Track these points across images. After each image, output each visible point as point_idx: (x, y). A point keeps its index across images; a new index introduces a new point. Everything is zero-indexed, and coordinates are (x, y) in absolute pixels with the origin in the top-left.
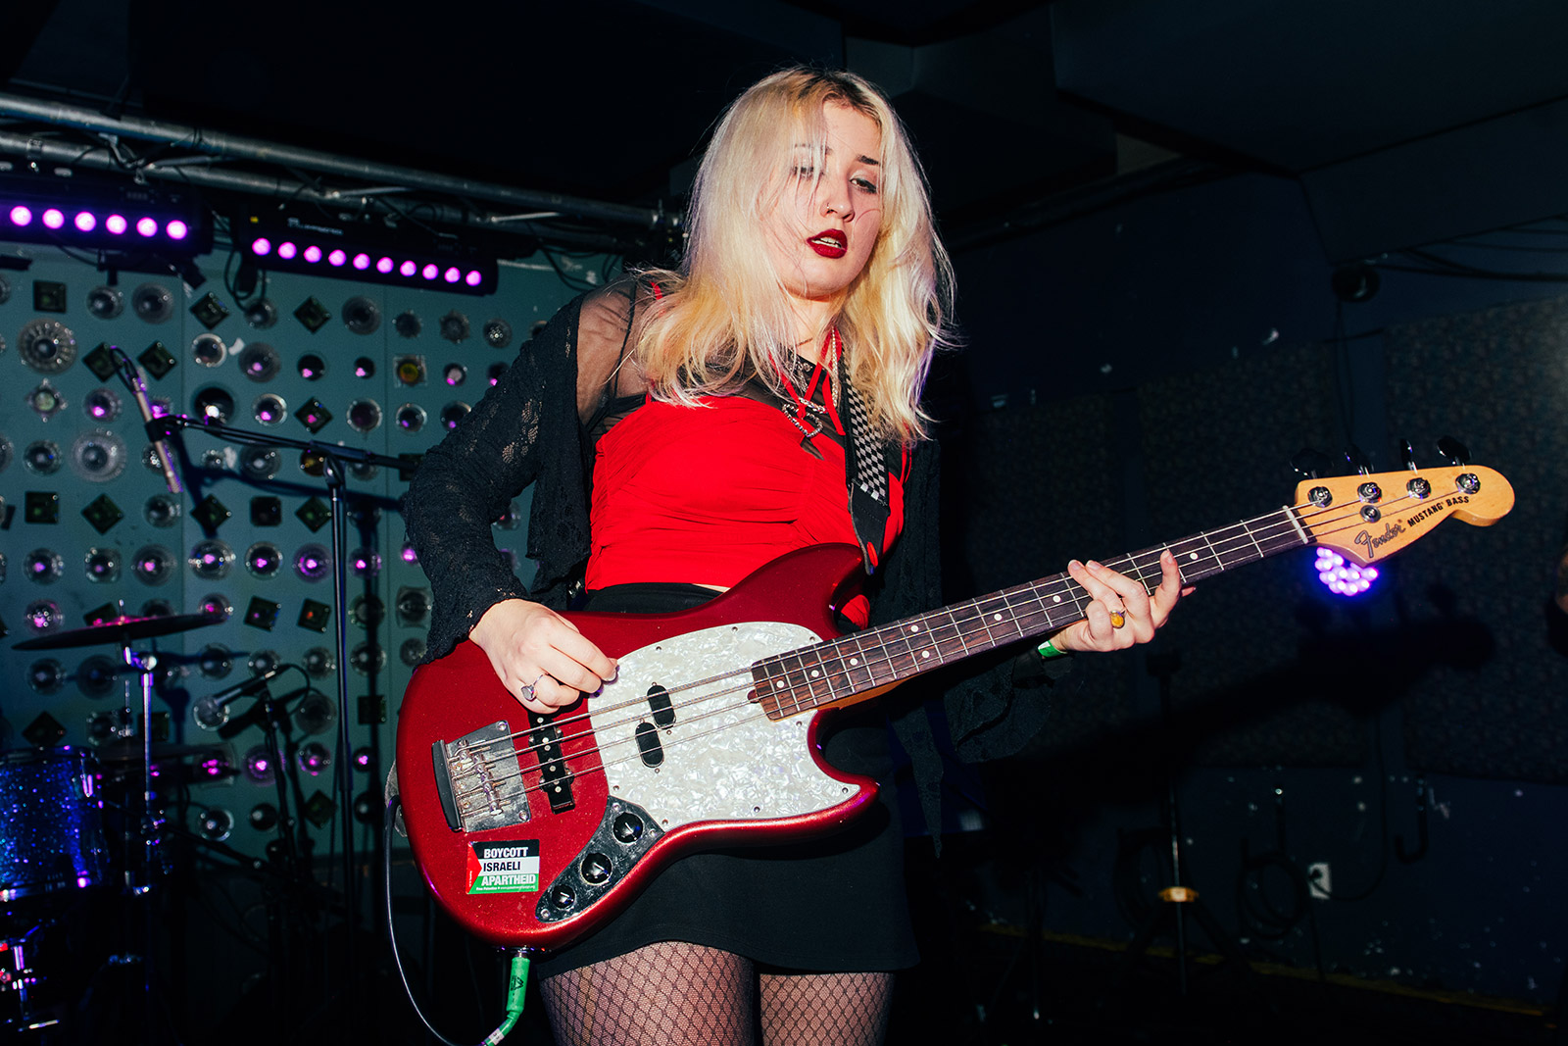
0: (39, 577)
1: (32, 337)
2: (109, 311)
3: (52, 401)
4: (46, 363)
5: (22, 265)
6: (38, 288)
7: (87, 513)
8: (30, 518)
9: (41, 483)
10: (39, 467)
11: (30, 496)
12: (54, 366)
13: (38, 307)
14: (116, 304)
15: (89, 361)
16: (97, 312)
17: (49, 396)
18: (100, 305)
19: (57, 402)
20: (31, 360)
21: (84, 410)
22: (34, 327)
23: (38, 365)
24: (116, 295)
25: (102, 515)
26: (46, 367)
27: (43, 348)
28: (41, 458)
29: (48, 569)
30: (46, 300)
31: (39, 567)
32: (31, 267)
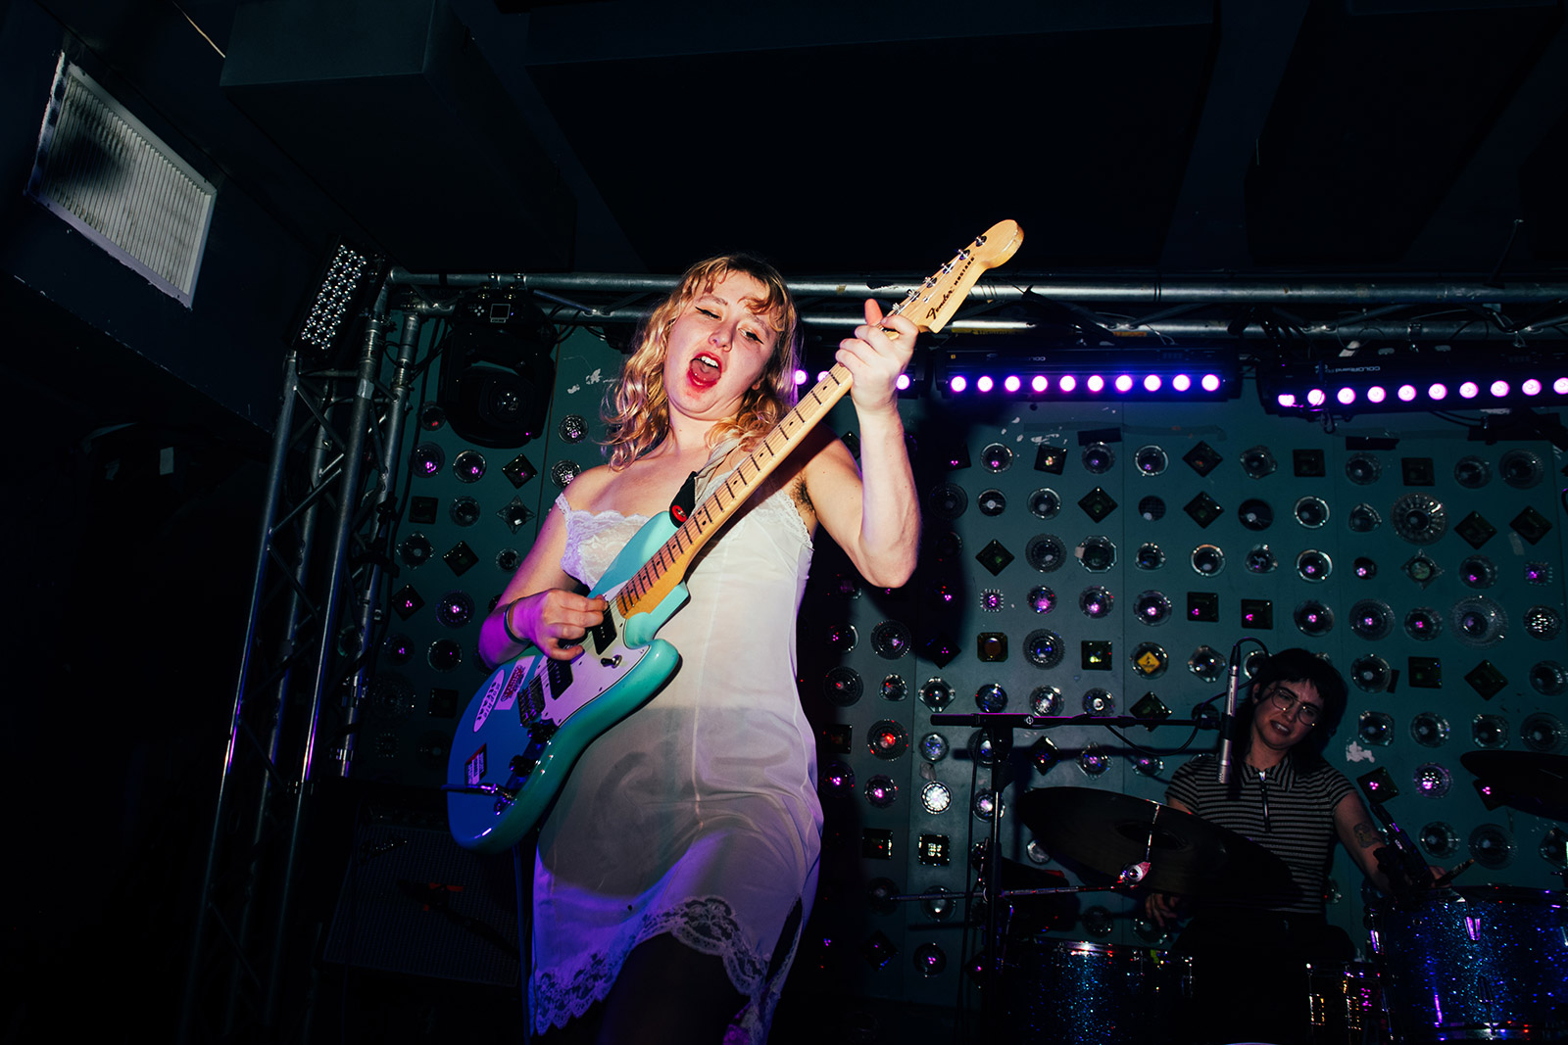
0: (1423, 739)
1: (1403, 509)
2: (1475, 480)
3: (1427, 570)
4: (1419, 534)
5: (1388, 444)
6: (1406, 463)
7: (1469, 678)
8: (1413, 683)
9: (1423, 649)
10: (1418, 633)
11: (1412, 660)
12: (1426, 535)
13: (1407, 482)
14: (1483, 472)
15: (1459, 529)
16: (1464, 483)
17: (1424, 565)
18: (1465, 475)
19: (1432, 570)
20: (1404, 532)
21: (1459, 578)
22: (1405, 500)
23: (1412, 536)
24: (1482, 464)
25: (1484, 680)
26: (1419, 537)
27: (1414, 520)
28: (1420, 625)
29: (1434, 732)
30: (1413, 475)
31: (1424, 730)
32: (1397, 446)
